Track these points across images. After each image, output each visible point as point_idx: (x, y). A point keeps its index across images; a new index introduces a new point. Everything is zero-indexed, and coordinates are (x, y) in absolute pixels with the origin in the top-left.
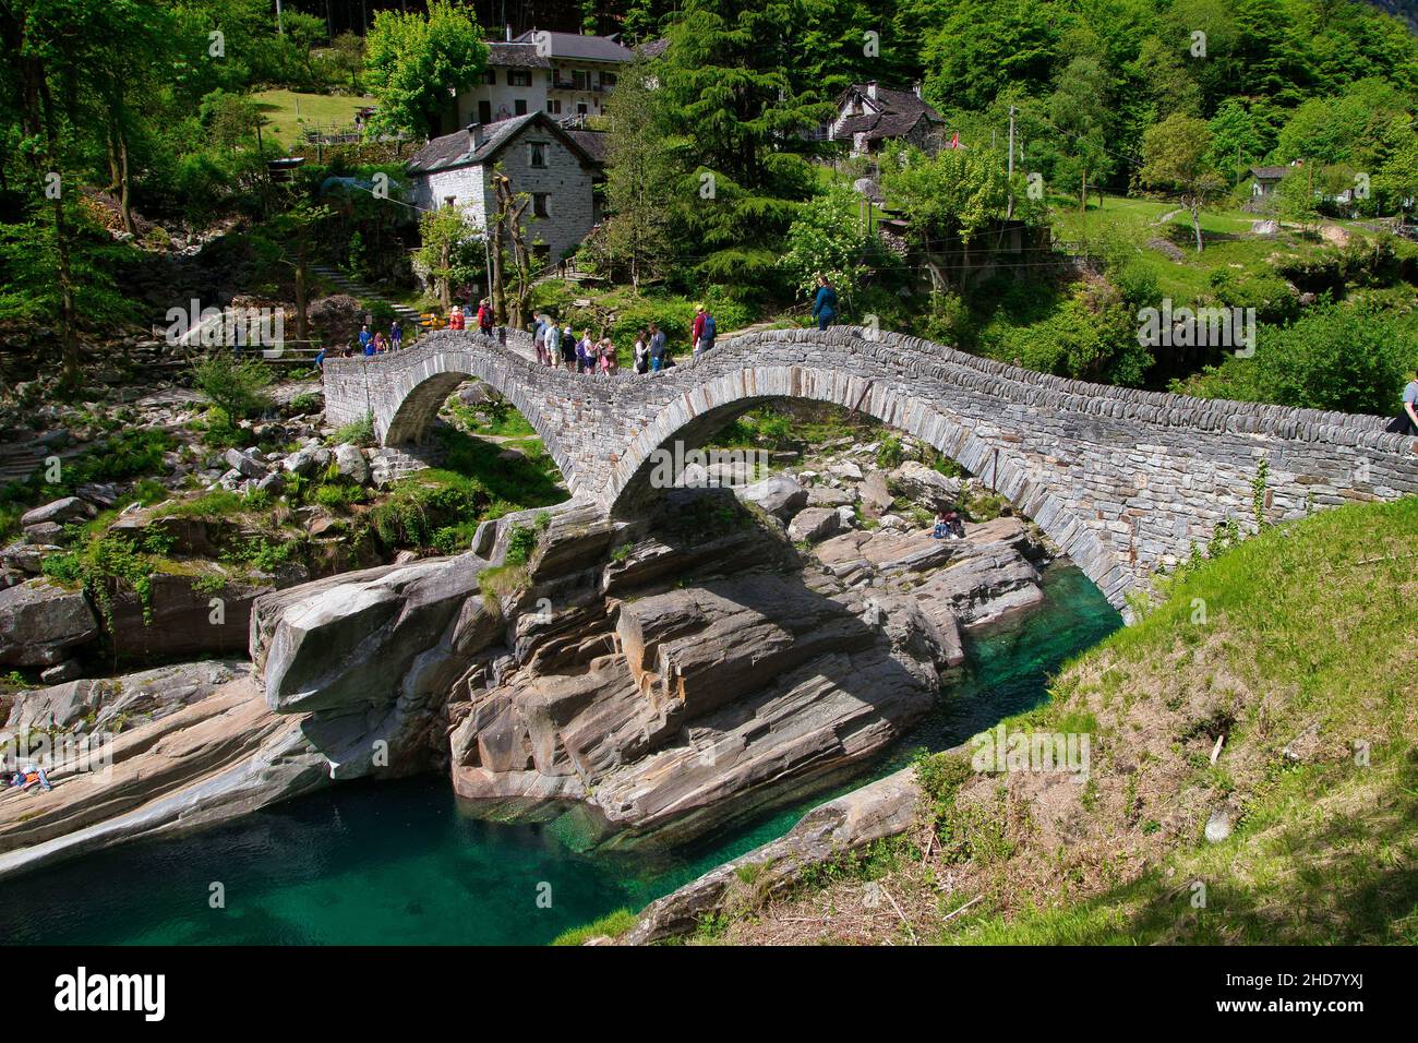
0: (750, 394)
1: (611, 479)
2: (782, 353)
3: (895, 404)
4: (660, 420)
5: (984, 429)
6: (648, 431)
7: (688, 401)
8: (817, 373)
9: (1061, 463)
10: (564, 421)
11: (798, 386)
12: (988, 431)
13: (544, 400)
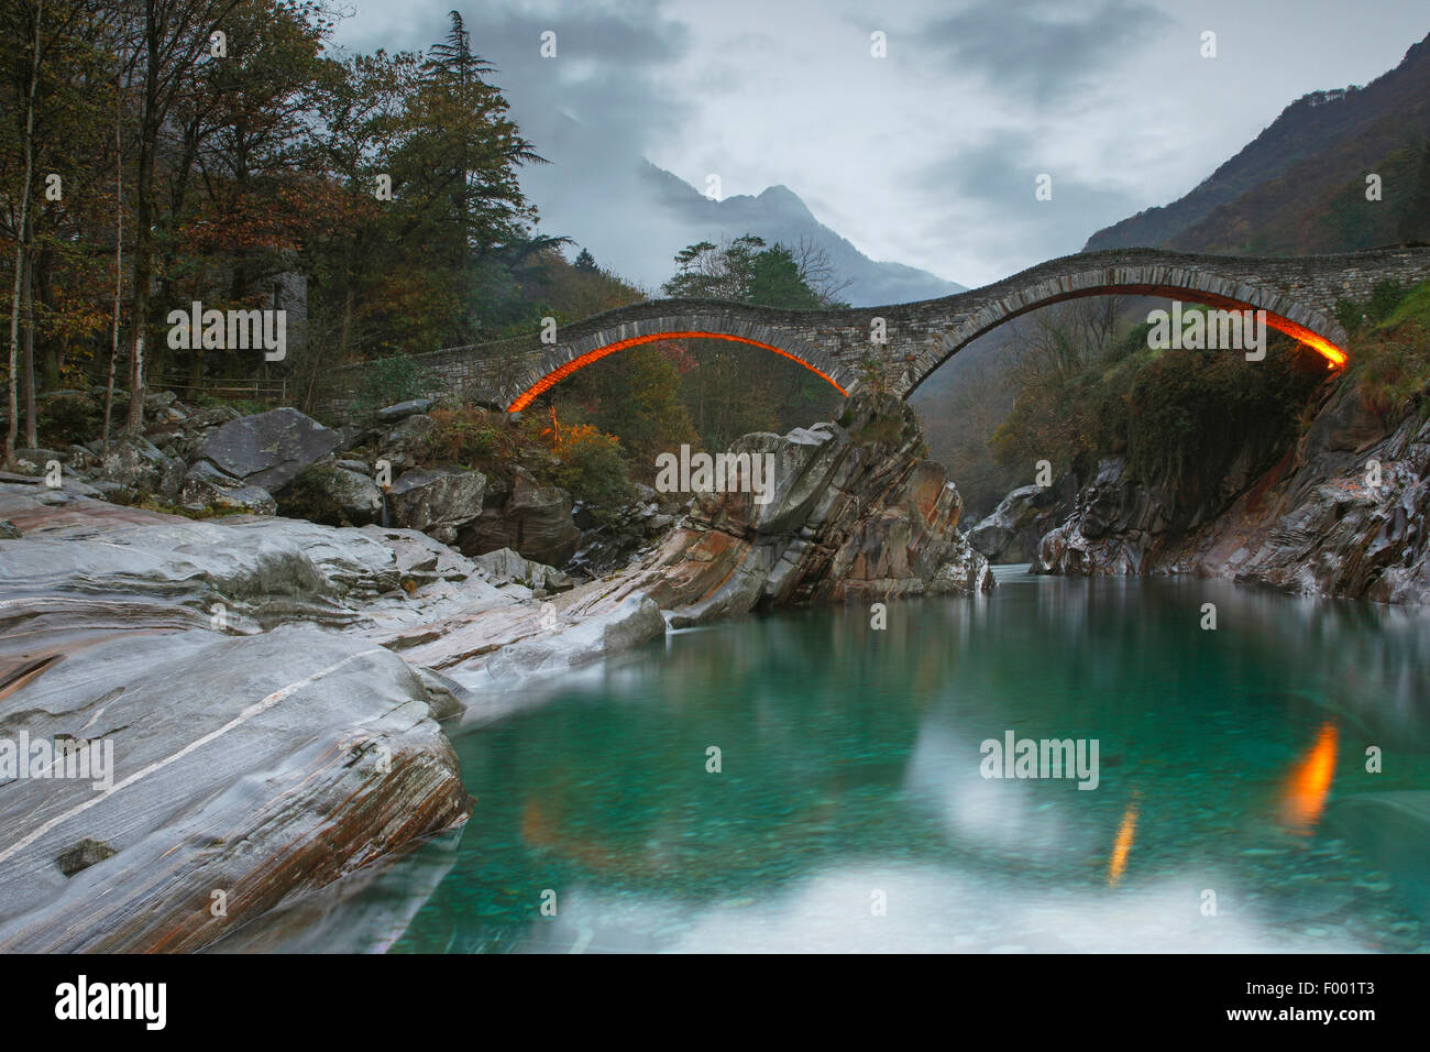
0: (1066, 289)
1: (905, 374)
2: (1097, 263)
3: (1189, 277)
4: (968, 324)
5: (1252, 280)
6: (956, 332)
7: (1002, 304)
8: (1129, 270)
9: (1301, 286)
10: (842, 344)
11: (1113, 279)
12: (1254, 280)
13: (815, 333)
